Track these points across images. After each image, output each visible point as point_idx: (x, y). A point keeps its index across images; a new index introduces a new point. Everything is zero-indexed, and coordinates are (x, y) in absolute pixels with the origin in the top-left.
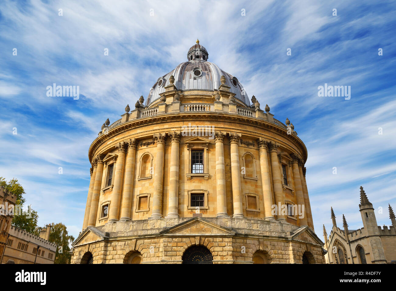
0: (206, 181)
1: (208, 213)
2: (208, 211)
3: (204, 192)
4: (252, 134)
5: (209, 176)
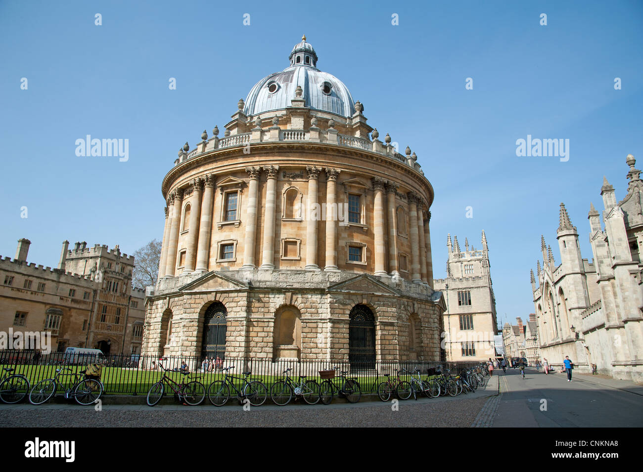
0: (236, 229)
2: (235, 263)
3: (233, 242)
4: (297, 162)
5: (240, 223)
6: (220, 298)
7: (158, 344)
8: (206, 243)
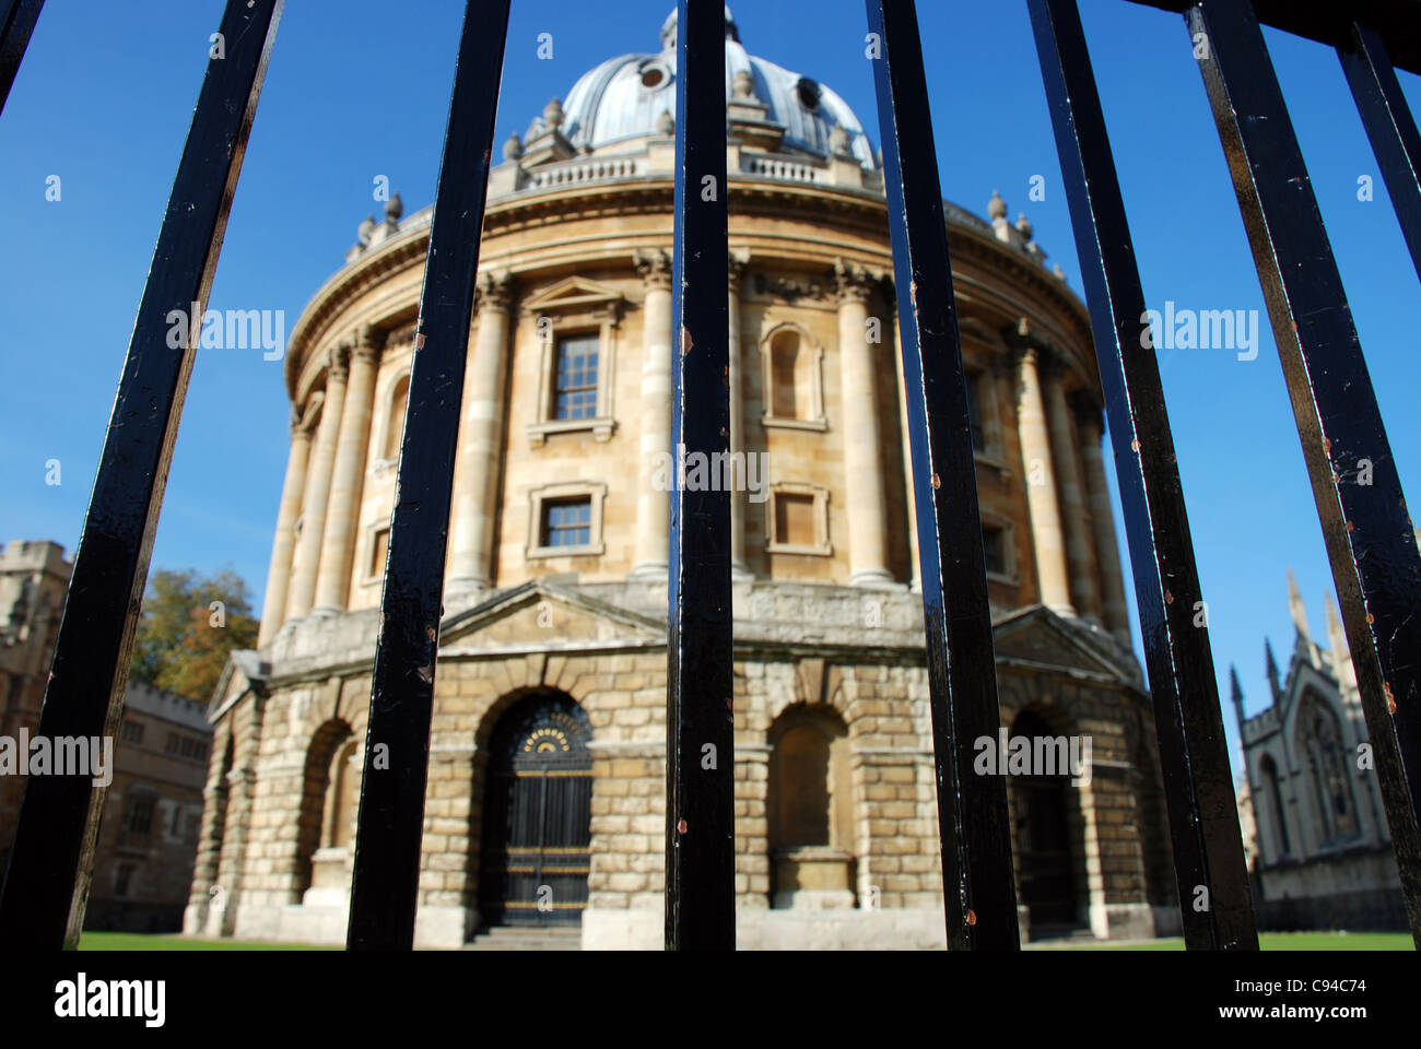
0: (601, 447)
1: (602, 568)
2: (603, 560)
3: (589, 490)
4: (803, 247)
5: (615, 428)
6: (561, 676)
7: (291, 847)
8: (487, 493)
